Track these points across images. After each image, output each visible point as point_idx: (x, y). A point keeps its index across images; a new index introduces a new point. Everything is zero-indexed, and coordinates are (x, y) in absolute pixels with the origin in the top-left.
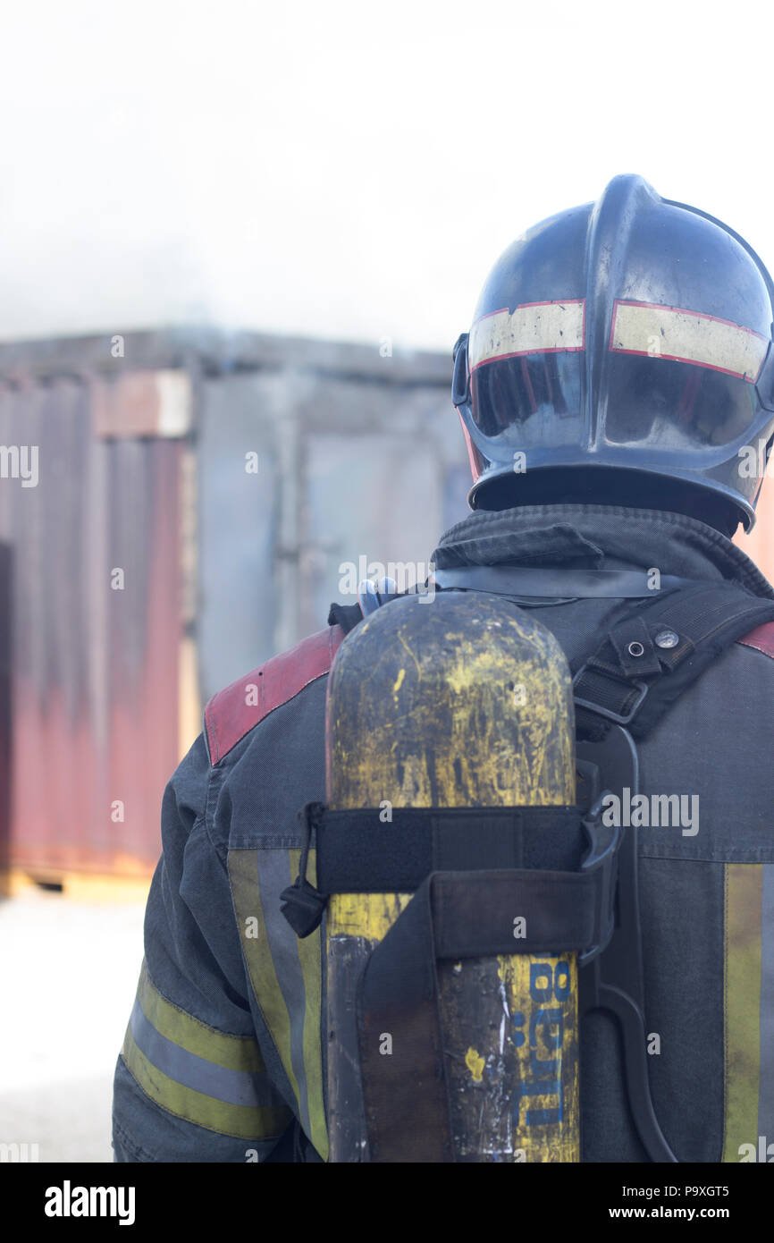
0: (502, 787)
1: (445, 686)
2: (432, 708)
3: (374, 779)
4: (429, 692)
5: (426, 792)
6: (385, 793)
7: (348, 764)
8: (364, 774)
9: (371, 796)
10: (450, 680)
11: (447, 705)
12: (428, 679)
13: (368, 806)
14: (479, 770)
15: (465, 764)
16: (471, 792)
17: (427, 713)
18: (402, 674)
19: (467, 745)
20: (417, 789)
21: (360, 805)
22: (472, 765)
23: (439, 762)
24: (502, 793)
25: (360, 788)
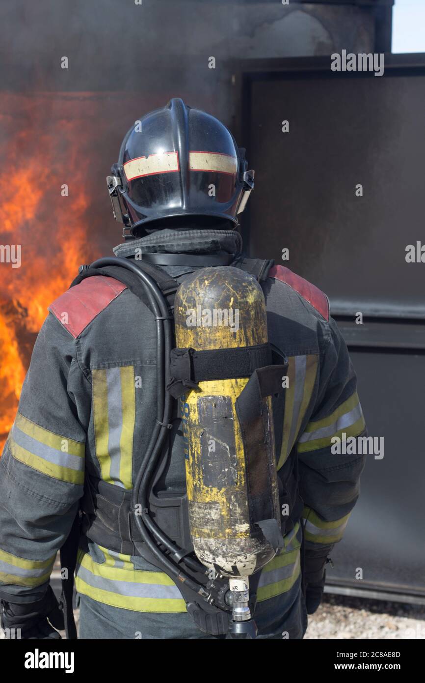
0: (263, 337)
1: (247, 302)
2: (244, 311)
3: (224, 338)
4: (242, 305)
5: (244, 341)
6: (229, 343)
7: (210, 333)
8: (219, 336)
9: (223, 344)
10: (248, 300)
11: (248, 309)
12: (242, 300)
13: (222, 348)
14: (258, 332)
15: (255, 330)
16: (257, 339)
17: (243, 313)
18: (232, 299)
19: (255, 323)
20: (241, 340)
21: (217, 348)
22: (257, 330)
23: (247, 330)
24: (263, 339)
25: (217, 342)
